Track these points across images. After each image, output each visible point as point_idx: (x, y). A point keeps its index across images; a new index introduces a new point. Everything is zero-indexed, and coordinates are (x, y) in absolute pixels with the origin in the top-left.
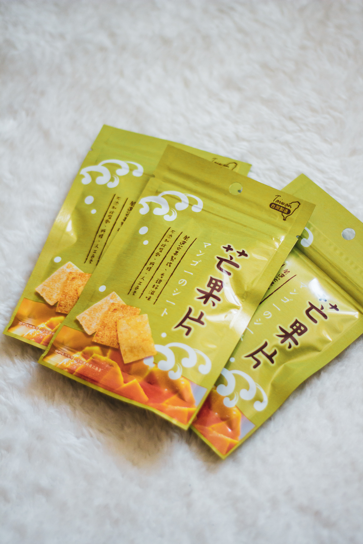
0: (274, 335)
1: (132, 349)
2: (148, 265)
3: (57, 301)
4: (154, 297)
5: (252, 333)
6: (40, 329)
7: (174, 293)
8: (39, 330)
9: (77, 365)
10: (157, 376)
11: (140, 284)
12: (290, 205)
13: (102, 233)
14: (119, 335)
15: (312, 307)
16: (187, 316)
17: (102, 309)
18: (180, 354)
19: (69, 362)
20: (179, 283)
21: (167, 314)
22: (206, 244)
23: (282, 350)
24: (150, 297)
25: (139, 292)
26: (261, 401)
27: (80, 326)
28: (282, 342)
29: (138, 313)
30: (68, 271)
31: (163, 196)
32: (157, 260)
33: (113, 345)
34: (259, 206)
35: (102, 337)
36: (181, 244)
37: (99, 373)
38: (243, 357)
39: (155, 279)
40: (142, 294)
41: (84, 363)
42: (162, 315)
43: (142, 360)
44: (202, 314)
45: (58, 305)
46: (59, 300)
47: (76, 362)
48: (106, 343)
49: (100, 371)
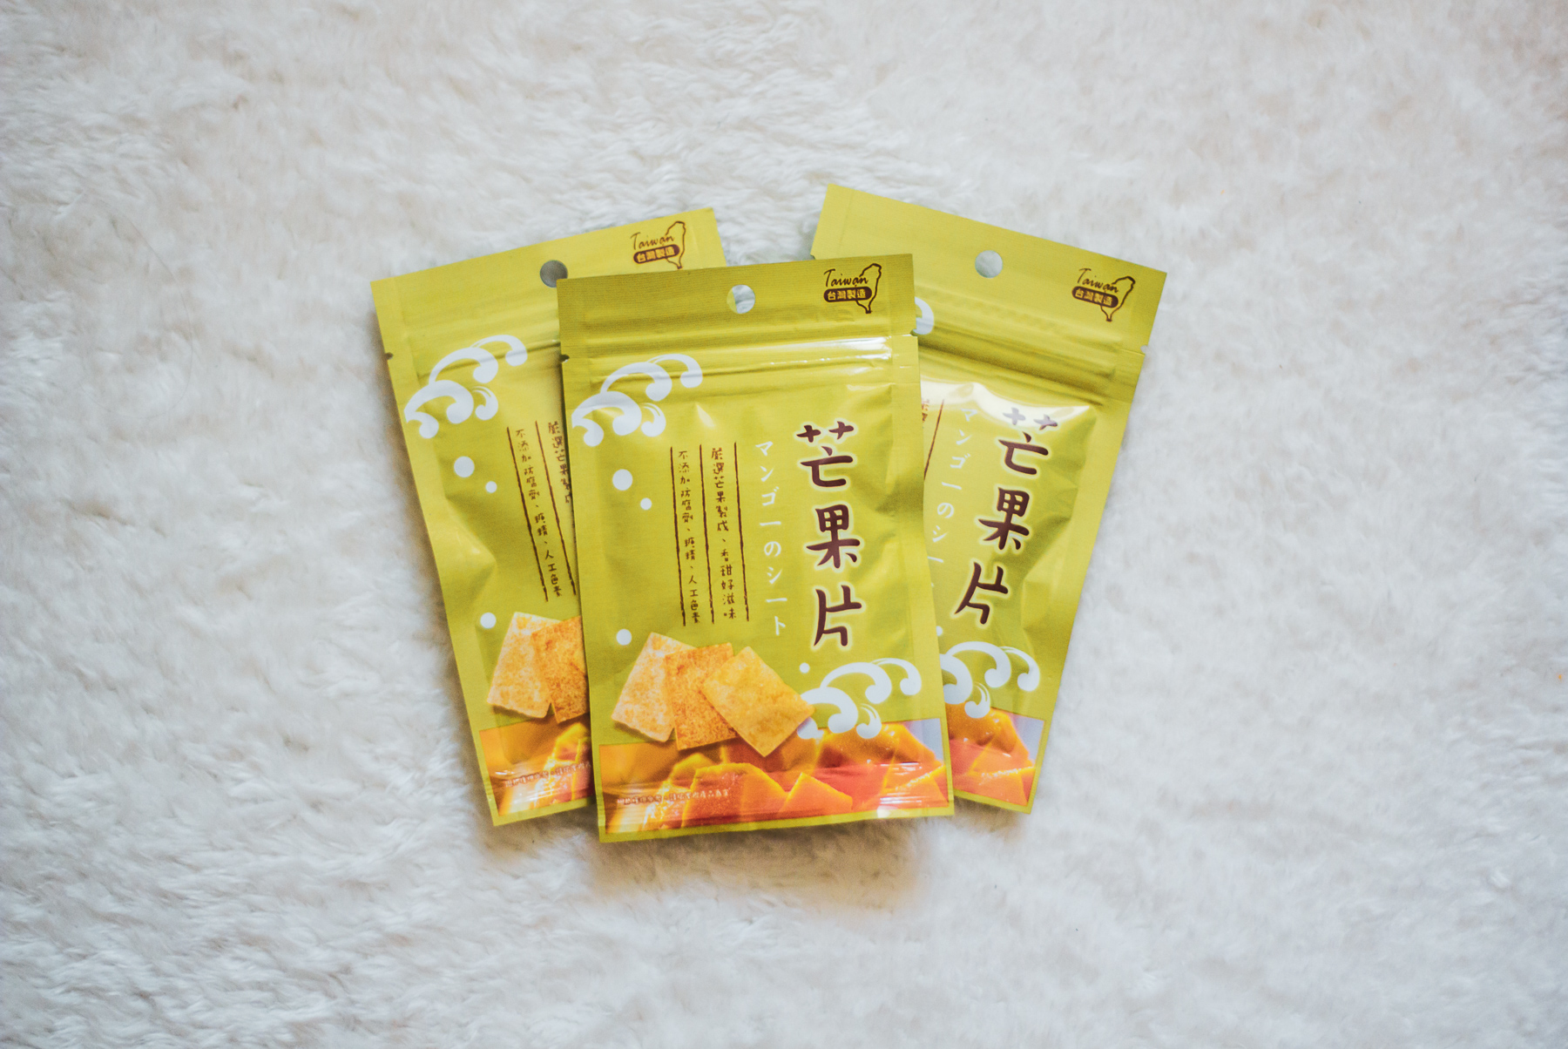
0: (981, 542)
1: (764, 726)
2: (682, 548)
3: (548, 706)
4: (739, 607)
5: (941, 561)
6: (552, 773)
7: (771, 578)
8: (550, 776)
9: (678, 806)
10: (840, 748)
11: (694, 595)
12: (863, 277)
13: (541, 523)
14: (723, 714)
15: (1011, 447)
16: (823, 610)
17: (652, 678)
18: (855, 687)
19: (659, 810)
20: (768, 554)
21: (783, 625)
22: (763, 447)
23: (1008, 559)
24: (732, 610)
25: (703, 608)
26: (1026, 670)
27: (634, 733)
28: (1002, 546)
29: (729, 653)
30: (527, 633)
31: (611, 388)
32: (693, 529)
33: (722, 736)
34: (807, 312)
35: (692, 733)
36: (717, 471)
37: (729, 797)
38: (953, 616)
39: (716, 570)
40: (712, 612)
41: (688, 795)
42: (778, 633)
43: (794, 734)
44: (846, 590)
45: (554, 710)
46: (550, 700)
47: (672, 803)
48: (708, 740)
49: (726, 794)
